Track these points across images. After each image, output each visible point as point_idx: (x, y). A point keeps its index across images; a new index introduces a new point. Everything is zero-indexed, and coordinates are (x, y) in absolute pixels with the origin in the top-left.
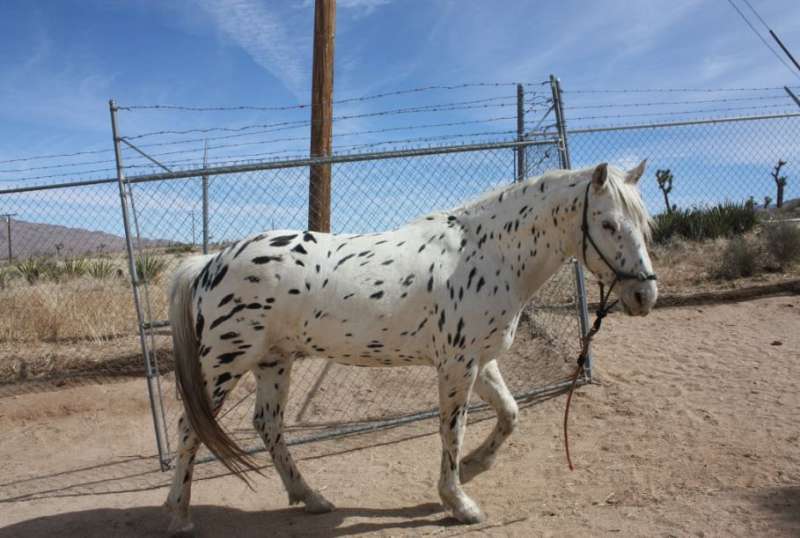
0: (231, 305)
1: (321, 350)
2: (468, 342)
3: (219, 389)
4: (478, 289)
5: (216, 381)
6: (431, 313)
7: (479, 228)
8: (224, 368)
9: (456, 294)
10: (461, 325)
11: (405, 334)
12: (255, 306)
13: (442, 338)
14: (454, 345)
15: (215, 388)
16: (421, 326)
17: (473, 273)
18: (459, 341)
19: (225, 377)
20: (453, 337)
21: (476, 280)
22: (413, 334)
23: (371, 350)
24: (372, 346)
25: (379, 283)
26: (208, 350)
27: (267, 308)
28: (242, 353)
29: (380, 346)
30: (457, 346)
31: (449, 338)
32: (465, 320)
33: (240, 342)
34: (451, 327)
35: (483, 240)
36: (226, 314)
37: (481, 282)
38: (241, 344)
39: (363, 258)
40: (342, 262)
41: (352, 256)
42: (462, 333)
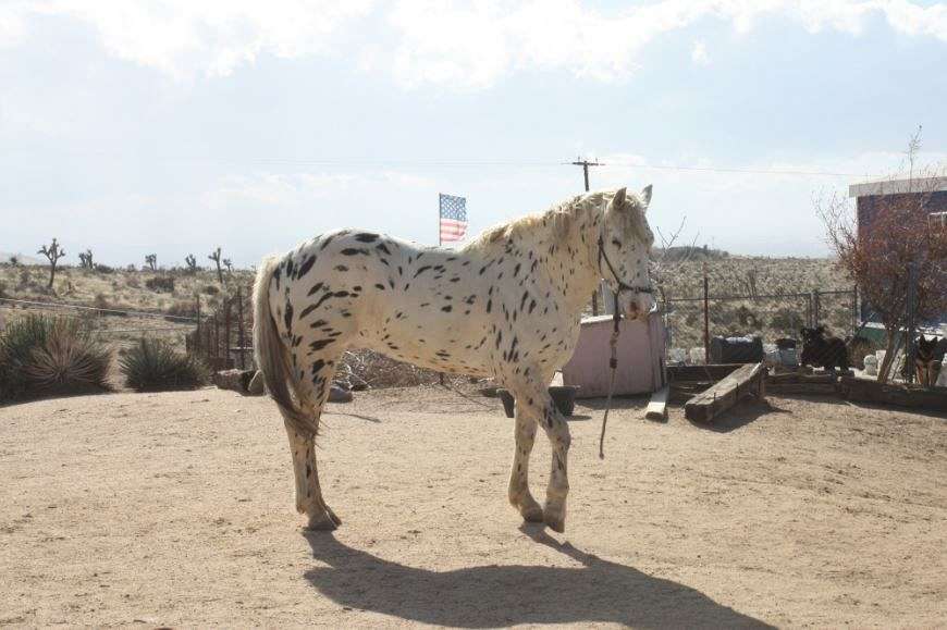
0: (321, 293)
1: (395, 348)
2: (520, 357)
3: (316, 377)
4: (531, 311)
5: (312, 369)
6: (490, 331)
7: (531, 254)
8: (318, 355)
9: (511, 315)
10: (515, 341)
11: (469, 347)
12: (343, 294)
13: (499, 355)
14: (509, 360)
15: (313, 377)
16: (482, 342)
17: (526, 296)
18: (513, 356)
19: (319, 365)
20: (508, 353)
21: (528, 302)
22: (476, 348)
23: (439, 357)
24: (440, 353)
25: (448, 298)
26: (300, 339)
27: (355, 295)
28: (333, 340)
29: (447, 355)
30: (512, 360)
31: (505, 354)
32: (518, 337)
33: (330, 330)
34: (506, 345)
35: (535, 264)
36: (315, 302)
37: (533, 305)
38: (331, 333)
39: (437, 273)
40: (420, 271)
41: (429, 267)
42: (516, 350)
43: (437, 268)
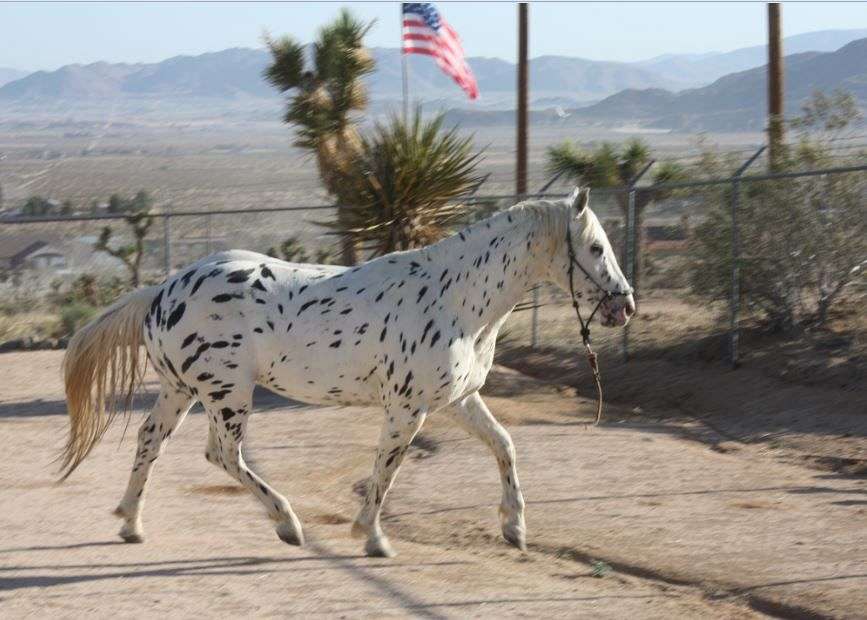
1: (282, 390)
2: (414, 393)
4: (432, 344)
5: (222, 416)
6: (381, 362)
7: (445, 273)
8: (221, 404)
9: (409, 347)
10: (409, 377)
11: (358, 378)
13: (389, 385)
14: (400, 394)
16: (372, 372)
17: (430, 325)
18: (405, 391)
19: (228, 413)
20: (400, 387)
21: (431, 334)
22: (365, 379)
23: (332, 395)
24: (332, 392)
25: (337, 332)
28: (228, 391)
29: (339, 391)
30: (404, 394)
31: (396, 387)
32: (413, 373)
33: (220, 381)
34: (399, 378)
35: (447, 286)
36: (192, 354)
37: (437, 337)
39: (325, 306)
40: (305, 307)
41: (314, 302)
42: (410, 385)
43: (324, 302)
